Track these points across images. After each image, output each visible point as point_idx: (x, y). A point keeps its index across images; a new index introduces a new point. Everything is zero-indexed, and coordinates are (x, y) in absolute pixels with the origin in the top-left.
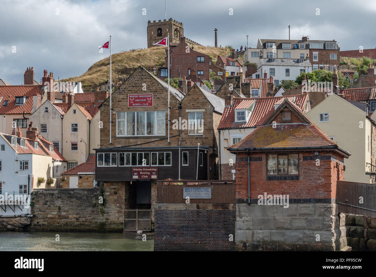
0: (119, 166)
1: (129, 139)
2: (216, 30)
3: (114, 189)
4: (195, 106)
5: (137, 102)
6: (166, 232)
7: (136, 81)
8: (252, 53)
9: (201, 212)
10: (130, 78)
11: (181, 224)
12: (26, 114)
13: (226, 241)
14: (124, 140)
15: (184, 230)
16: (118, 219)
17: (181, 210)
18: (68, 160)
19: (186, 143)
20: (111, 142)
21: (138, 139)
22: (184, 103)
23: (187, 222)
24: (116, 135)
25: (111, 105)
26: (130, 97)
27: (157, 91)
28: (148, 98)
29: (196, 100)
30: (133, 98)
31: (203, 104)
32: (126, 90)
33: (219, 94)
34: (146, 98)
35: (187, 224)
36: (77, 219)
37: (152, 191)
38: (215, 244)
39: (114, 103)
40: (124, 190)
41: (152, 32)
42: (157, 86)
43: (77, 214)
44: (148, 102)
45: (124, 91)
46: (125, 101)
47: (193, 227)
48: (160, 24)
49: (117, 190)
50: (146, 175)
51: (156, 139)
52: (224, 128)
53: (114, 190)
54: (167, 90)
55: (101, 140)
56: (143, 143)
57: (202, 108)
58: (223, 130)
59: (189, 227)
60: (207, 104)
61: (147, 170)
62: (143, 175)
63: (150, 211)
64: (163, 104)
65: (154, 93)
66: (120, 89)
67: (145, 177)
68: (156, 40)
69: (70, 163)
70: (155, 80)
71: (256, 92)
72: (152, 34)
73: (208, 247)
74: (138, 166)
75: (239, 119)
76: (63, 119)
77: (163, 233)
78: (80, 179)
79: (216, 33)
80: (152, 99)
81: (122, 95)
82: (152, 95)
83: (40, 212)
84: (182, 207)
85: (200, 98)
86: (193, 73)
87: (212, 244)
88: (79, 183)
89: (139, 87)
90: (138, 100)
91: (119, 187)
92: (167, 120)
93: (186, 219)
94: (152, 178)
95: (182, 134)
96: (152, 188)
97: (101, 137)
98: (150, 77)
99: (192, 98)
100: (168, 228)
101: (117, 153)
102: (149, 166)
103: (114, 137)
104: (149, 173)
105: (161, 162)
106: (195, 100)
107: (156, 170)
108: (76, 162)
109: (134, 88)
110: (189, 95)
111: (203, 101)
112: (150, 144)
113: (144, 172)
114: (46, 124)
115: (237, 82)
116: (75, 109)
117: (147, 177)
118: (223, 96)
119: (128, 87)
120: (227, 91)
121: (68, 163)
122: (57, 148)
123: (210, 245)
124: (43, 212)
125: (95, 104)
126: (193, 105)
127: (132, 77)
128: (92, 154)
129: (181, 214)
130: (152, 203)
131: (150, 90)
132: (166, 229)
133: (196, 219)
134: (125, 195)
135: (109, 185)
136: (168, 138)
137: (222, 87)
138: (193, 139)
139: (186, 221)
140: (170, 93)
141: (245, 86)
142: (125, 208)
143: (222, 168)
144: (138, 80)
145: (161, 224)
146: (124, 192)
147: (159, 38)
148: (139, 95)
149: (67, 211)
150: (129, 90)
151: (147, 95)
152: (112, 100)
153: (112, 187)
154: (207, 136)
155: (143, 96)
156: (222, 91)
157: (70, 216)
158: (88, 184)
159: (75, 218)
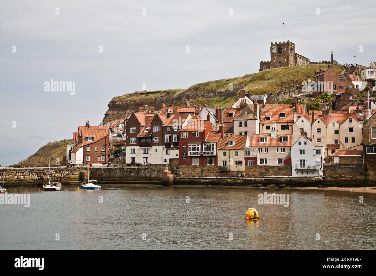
2: (332, 53)
8: (369, 71)
12: (289, 123)
20: (369, 142)
24: (371, 138)
48: (280, 45)
53: (372, 165)
68: (277, 56)
76: (312, 126)
78: (340, 159)
79: (332, 55)
81: (374, 119)
88: (339, 161)
91: (375, 163)
116: (319, 121)
124: (330, 174)
147: (280, 55)
149: (345, 175)
153: (370, 163)
157: (347, 177)
158: (345, 161)
159: (350, 178)
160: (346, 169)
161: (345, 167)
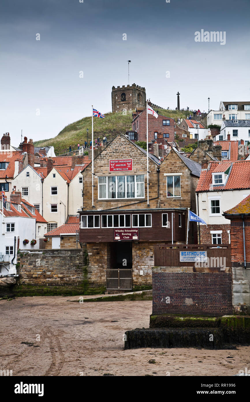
0: (102, 228)
1: (110, 202)
2: (178, 94)
3: (97, 249)
4: (173, 170)
5: (118, 167)
6: (164, 294)
7: (116, 147)
8: (215, 115)
9: (197, 275)
10: (110, 145)
11: (178, 286)
12: (8, 178)
13: (223, 303)
14: (106, 203)
15: (182, 293)
16: (101, 278)
17: (178, 273)
18: (48, 222)
19: (164, 205)
20: (93, 205)
21: (118, 201)
22: (162, 167)
23: (183, 285)
24: (98, 198)
25: (93, 170)
26: (111, 162)
27: (136, 157)
28: (128, 163)
29: (174, 165)
30: (113, 163)
31: (180, 168)
32: (106, 156)
33: (192, 157)
34: (126, 163)
35: (184, 286)
36: (62, 278)
37: (133, 251)
38: (213, 306)
39: (96, 168)
40: (106, 250)
41: (117, 97)
42: (136, 152)
43: (61, 274)
44: (128, 167)
45: (104, 156)
46: (106, 166)
47: (190, 290)
48: (124, 89)
49: (99, 250)
50: (127, 236)
51: (137, 202)
52: (202, 191)
53: (96, 251)
54: (146, 155)
55: (83, 203)
56: (123, 205)
57: (179, 171)
58: (201, 193)
59: (186, 290)
60: (184, 168)
61: (128, 231)
62: (125, 236)
63: (132, 270)
64: (142, 169)
65: (133, 159)
66: (101, 155)
67: (127, 238)
68: (120, 104)
69: (50, 224)
70: (134, 146)
71: (225, 154)
72: (117, 99)
73: (205, 309)
74: (119, 227)
75: (217, 182)
76: (43, 183)
77: (161, 295)
78: (62, 240)
79: (178, 97)
80: (131, 164)
81: (103, 160)
82: (131, 160)
83: (25, 272)
84: (179, 270)
85: (178, 162)
86: (161, 136)
87: (210, 306)
88: (61, 244)
89: (119, 152)
90: (118, 165)
91: (101, 247)
92: (146, 184)
93: (184, 282)
94: (133, 239)
95: (160, 197)
96: (133, 248)
97: (83, 200)
98: (130, 143)
99: (170, 163)
100: (166, 291)
101: (100, 215)
102: (130, 227)
103: (96, 200)
104: (130, 235)
105: (142, 224)
106: (172, 165)
107: (137, 231)
108: (56, 223)
109: (114, 153)
110: (167, 159)
111: (181, 165)
112: (130, 206)
113: (126, 233)
114: (27, 188)
115: (208, 146)
116: (54, 173)
117: (128, 237)
118: (196, 159)
119: (109, 153)
120: (200, 154)
121: (48, 224)
122: (38, 210)
123: (207, 308)
124: (28, 272)
125: (72, 168)
126: (171, 169)
127: (112, 144)
128: (70, 215)
129: (178, 277)
130: (133, 262)
131: (129, 155)
132: (164, 291)
133: (193, 282)
134: (107, 255)
135: (92, 246)
136: (147, 201)
137: (195, 150)
138: (171, 201)
139: (183, 283)
140: (149, 158)
141: (216, 149)
142: (107, 268)
143: (201, 229)
144: (118, 147)
145: (159, 286)
146: (106, 252)
147: (123, 103)
148: (119, 160)
149: (52, 271)
150: (110, 156)
151: (127, 160)
152: (94, 165)
153: (94, 247)
154: (184, 199)
155: (123, 162)
156: (195, 155)
157: (55, 276)
158: (70, 244)
159: (59, 277)
160: (54, 260)
161: (52, 257)
